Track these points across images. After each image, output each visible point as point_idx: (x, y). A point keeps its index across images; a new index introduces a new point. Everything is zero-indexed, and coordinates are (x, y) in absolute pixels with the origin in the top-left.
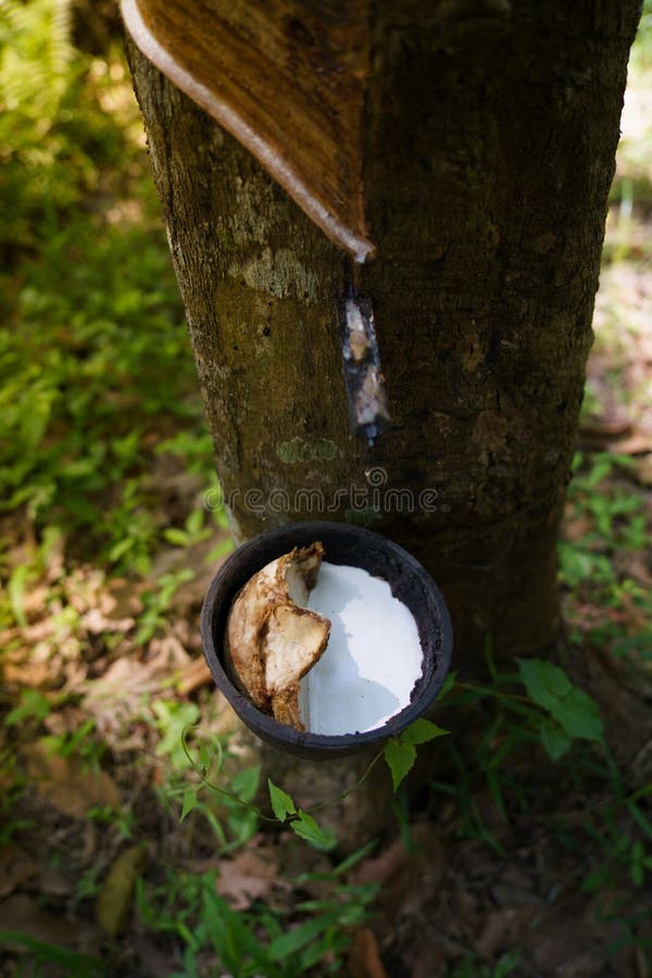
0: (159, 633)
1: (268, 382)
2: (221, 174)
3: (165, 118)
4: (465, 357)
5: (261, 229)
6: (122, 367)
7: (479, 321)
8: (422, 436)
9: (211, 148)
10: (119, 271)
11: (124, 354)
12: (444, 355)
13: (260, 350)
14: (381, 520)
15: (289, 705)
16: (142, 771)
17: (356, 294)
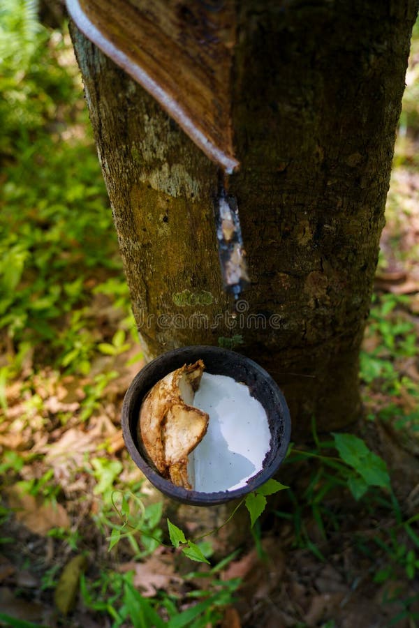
0: (96, 413)
1: (166, 253)
2: (134, 113)
3: (96, 74)
4: (300, 235)
5: (161, 150)
6: (71, 236)
7: (309, 212)
8: (270, 289)
9: (127, 95)
10: (69, 172)
11: (73, 227)
12: (286, 235)
13: (161, 231)
14: (244, 344)
15: (181, 472)
16: (84, 504)
17: (227, 194)
